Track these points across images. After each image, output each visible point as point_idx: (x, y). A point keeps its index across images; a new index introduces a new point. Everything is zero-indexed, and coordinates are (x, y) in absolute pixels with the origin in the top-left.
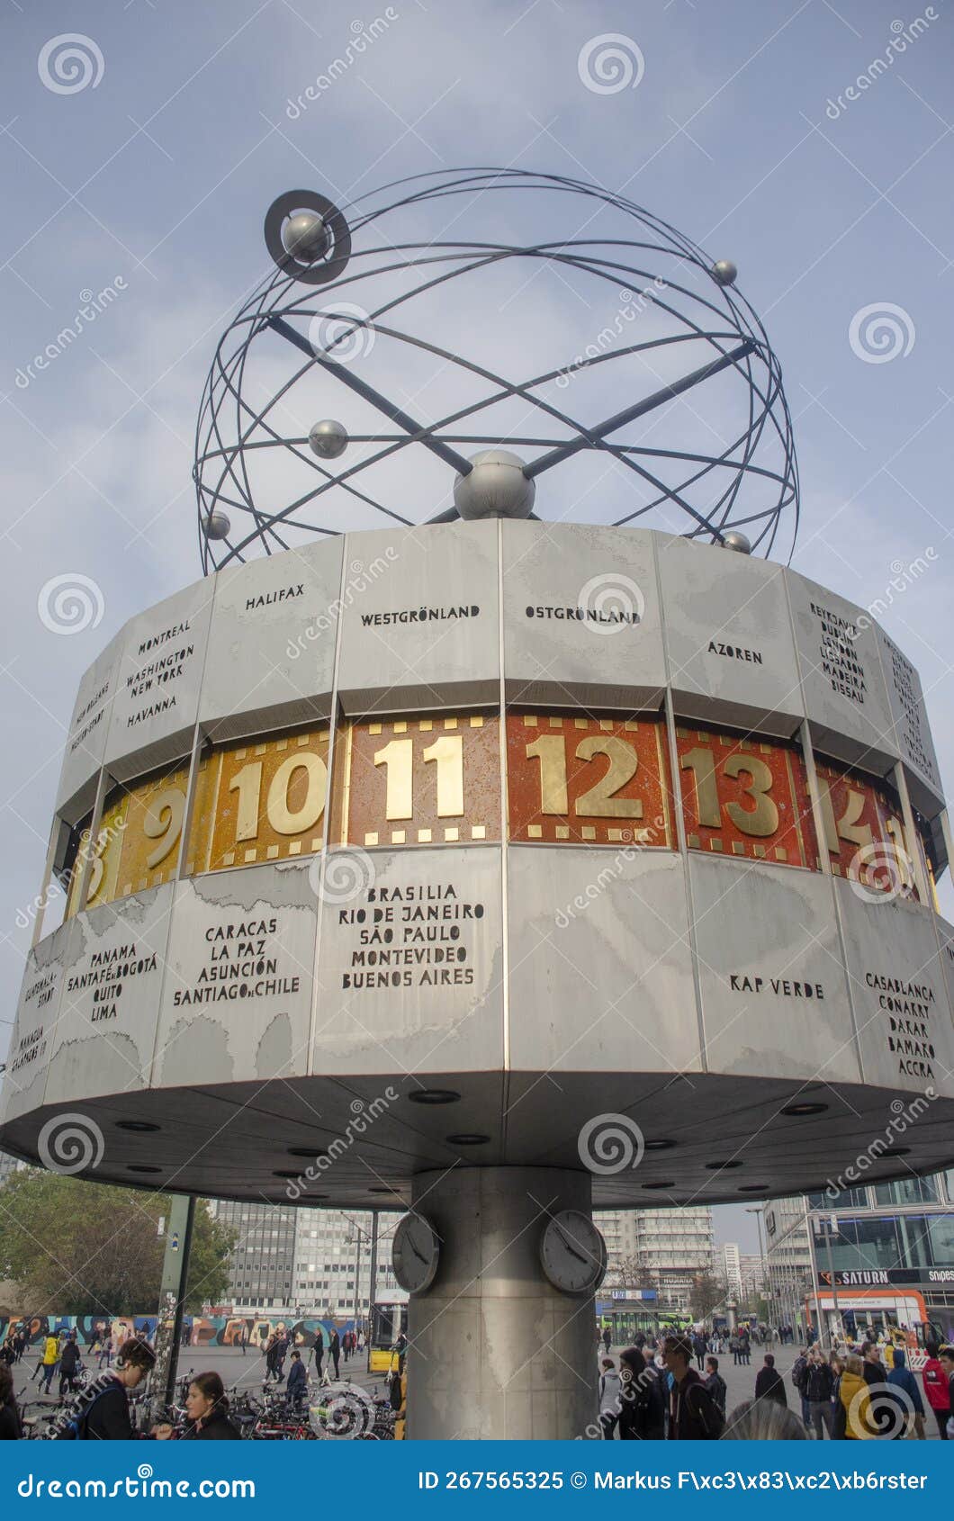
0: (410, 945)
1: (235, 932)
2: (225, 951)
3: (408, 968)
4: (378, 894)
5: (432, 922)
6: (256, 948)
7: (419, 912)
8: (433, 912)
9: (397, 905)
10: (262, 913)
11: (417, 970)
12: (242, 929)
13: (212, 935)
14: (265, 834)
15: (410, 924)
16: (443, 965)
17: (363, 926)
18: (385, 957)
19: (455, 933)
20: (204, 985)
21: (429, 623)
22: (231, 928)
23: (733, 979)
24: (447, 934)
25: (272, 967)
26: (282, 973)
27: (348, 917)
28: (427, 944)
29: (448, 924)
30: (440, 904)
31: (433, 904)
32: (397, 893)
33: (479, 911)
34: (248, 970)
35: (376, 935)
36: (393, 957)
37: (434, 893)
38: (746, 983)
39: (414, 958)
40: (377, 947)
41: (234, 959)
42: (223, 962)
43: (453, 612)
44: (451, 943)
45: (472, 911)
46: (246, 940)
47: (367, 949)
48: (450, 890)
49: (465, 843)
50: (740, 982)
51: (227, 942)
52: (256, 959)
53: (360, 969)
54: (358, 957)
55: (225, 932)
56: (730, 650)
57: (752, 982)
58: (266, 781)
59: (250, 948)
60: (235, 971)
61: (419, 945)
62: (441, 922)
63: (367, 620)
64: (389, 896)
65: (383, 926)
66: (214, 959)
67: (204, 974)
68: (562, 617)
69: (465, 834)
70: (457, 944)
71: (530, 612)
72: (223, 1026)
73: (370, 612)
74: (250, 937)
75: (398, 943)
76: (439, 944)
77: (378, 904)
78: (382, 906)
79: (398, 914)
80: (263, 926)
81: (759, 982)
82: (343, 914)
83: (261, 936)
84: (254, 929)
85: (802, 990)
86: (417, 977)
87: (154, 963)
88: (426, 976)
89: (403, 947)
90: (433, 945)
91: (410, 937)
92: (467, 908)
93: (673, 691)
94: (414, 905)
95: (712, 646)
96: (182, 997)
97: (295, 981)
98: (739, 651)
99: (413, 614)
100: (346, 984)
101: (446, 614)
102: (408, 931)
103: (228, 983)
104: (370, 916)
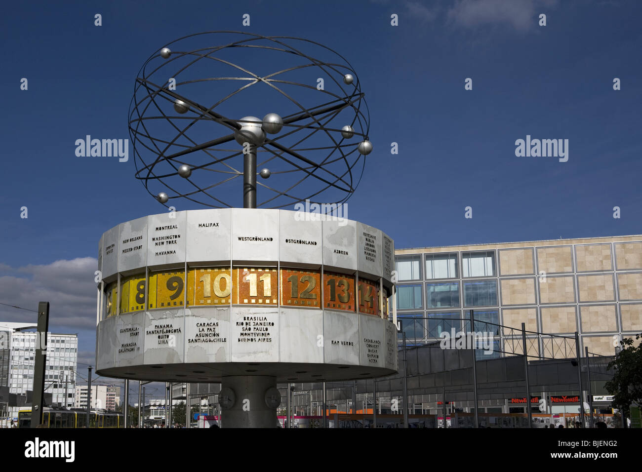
0: (255, 332)
1: (206, 325)
2: (203, 330)
3: (255, 337)
4: (246, 318)
5: (261, 326)
6: (213, 330)
7: (257, 324)
8: (261, 324)
9: (252, 322)
10: (214, 321)
11: (257, 338)
12: (208, 324)
13: (199, 325)
14: (213, 296)
15: (255, 327)
16: (264, 337)
17: (243, 326)
18: (249, 334)
19: (267, 329)
20: (197, 338)
21: (258, 242)
22: (204, 324)
23: (332, 341)
24: (265, 329)
25: (218, 335)
26: (220, 337)
27: (239, 324)
28: (260, 332)
29: (265, 327)
30: (262, 322)
31: (261, 322)
32: (251, 318)
33: (273, 324)
34: (211, 335)
35: (246, 329)
36: (251, 334)
37: (261, 319)
38: (335, 342)
39: (256, 335)
40: (247, 332)
41: (206, 332)
42: (203, 332)
43: (265, 239)
44: (266, 332)
45: (271, 324)
46: (210, 327)
47: (244, 332)
48: (265, 318)
49: (272, 305)
50: (334, 342)
51: (203, 327)
52: (213, 333)
53: (242, 337)
54: (242, 334)
55: (203, 325)
56: (340, 251)
57: (337, 342)
58: (213, 280)
59: (211, 329)
60: (207, 335)
61: (257, 332)
62: (263, 326)
63: (240, 239)
64: (249, 319)
65: (248, 327)
66: (200, 331)
67: (197, 335)
68: (295, 243)
69: (271, 302)
70: (267, 332)
71: (287, 241)
72: (205, 349)
73: (241, 236)
74: (211, 327)
75: (252, 331)
76: (263, 332)
77: (246, 321)
78: (248, 322)
79: (252, 324)
80: (214, 324)
81: (338, 342)
82: (237, 323)
83: (214, 327)
84: (212, 325)
85: (348, 344)
86: (257, 340)
87: (180, 330)
88: (259, 340)
89: (253, 332)
90: (261, 332)
91: (255, 330)
92: (270, 323)
93: (324, 265)
94: (256, 322)
95: (335, 251)
96: (191, 340)
97: (225, 339)
98: (342, 251)
99: (253, 238)
100: (239, 341)
101: (263, 239)
102: (255, 328)
103: (205, 338)
104: (245, 324)
